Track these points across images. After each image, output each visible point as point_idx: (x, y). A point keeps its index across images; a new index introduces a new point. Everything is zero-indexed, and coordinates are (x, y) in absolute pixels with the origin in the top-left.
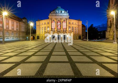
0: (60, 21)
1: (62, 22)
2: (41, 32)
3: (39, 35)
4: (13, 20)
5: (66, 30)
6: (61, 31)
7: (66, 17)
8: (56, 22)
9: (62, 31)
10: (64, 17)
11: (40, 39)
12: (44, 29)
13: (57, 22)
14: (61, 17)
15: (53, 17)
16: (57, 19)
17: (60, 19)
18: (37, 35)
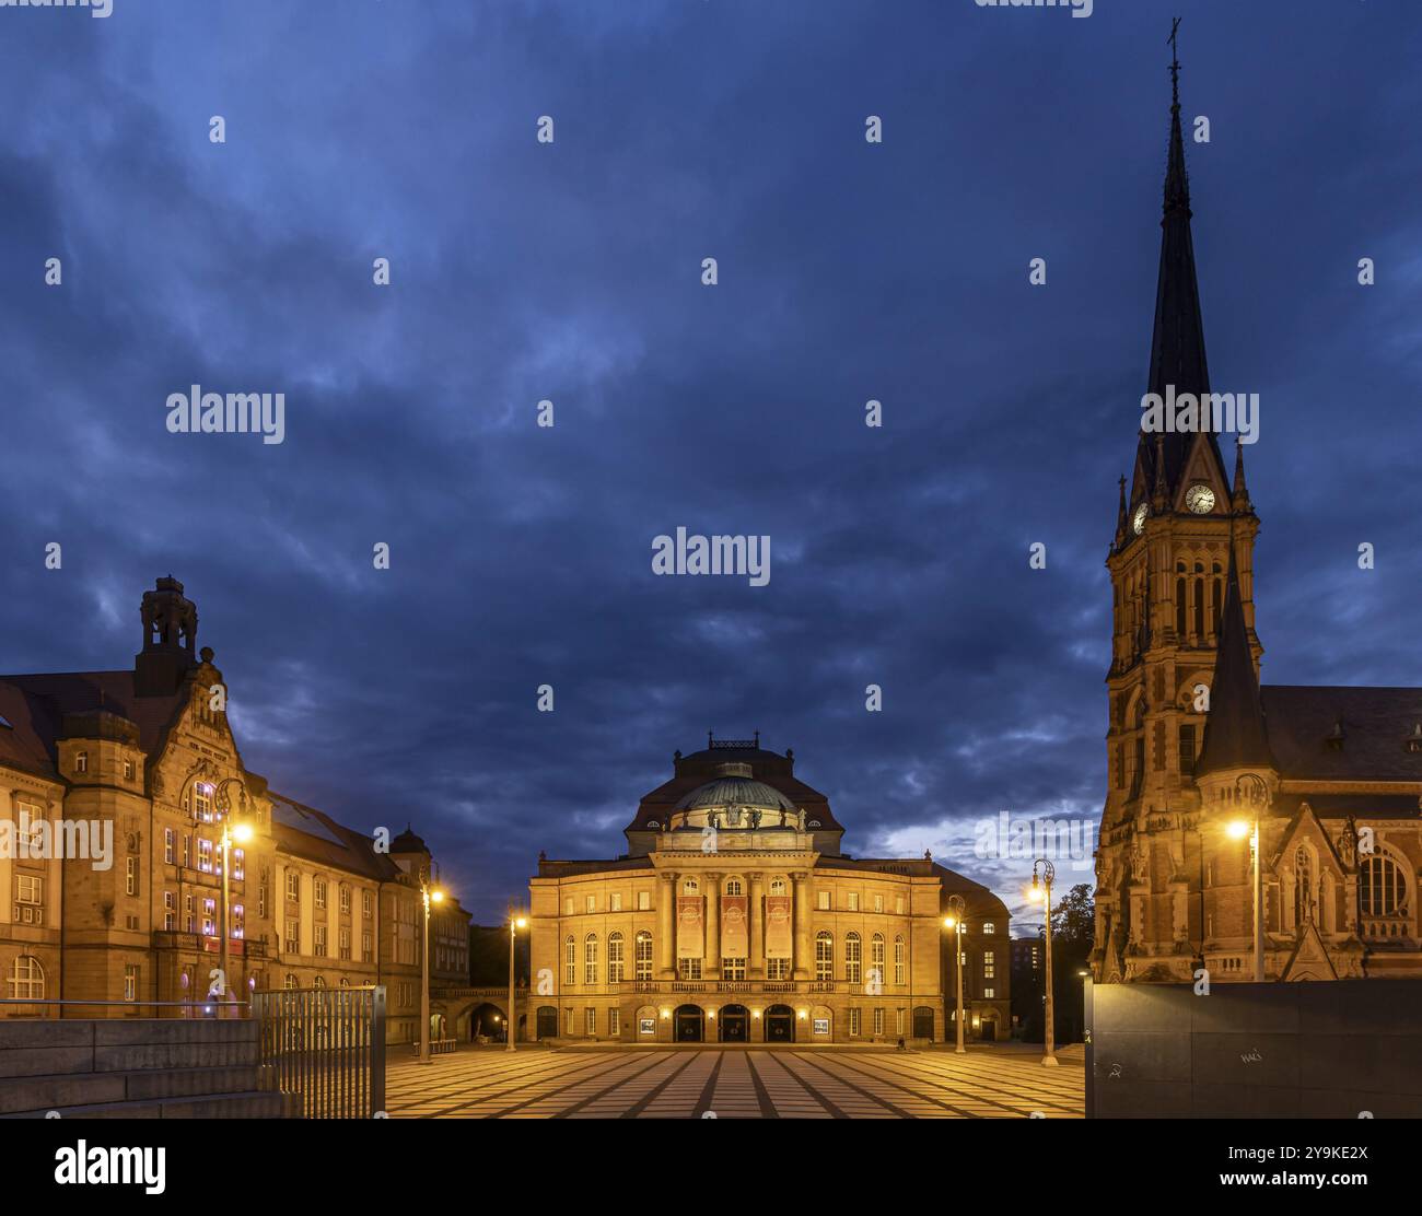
0: (744, 890)
1: (757, 905)
2: (580, 978)
3: (555, 1004)
4: (346, 874)
5: (795, 969)
6: (752, 970)
7: (790, 860)
8: (711, 900)
9: (760, 971)
10: (776, 860)
11: (570, 1031)
12: (602, 946)
13: (719, 899)
14: (751, 862)
15: (685, 861)
16: (722, 875)
17: (746, 875)
18: (536, 1004)
